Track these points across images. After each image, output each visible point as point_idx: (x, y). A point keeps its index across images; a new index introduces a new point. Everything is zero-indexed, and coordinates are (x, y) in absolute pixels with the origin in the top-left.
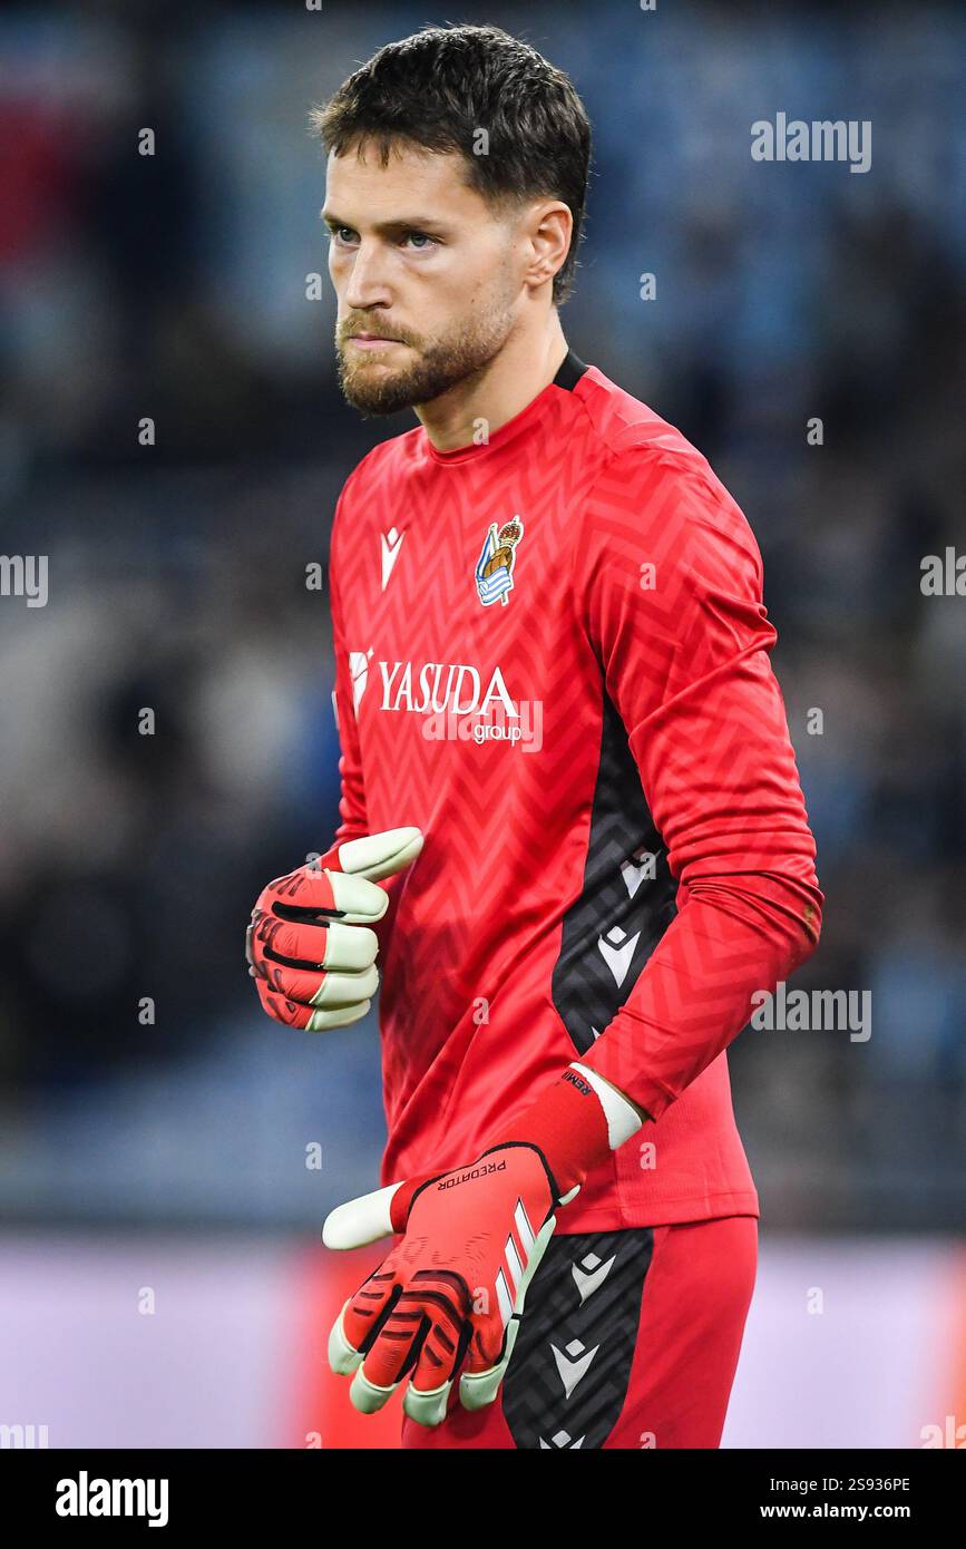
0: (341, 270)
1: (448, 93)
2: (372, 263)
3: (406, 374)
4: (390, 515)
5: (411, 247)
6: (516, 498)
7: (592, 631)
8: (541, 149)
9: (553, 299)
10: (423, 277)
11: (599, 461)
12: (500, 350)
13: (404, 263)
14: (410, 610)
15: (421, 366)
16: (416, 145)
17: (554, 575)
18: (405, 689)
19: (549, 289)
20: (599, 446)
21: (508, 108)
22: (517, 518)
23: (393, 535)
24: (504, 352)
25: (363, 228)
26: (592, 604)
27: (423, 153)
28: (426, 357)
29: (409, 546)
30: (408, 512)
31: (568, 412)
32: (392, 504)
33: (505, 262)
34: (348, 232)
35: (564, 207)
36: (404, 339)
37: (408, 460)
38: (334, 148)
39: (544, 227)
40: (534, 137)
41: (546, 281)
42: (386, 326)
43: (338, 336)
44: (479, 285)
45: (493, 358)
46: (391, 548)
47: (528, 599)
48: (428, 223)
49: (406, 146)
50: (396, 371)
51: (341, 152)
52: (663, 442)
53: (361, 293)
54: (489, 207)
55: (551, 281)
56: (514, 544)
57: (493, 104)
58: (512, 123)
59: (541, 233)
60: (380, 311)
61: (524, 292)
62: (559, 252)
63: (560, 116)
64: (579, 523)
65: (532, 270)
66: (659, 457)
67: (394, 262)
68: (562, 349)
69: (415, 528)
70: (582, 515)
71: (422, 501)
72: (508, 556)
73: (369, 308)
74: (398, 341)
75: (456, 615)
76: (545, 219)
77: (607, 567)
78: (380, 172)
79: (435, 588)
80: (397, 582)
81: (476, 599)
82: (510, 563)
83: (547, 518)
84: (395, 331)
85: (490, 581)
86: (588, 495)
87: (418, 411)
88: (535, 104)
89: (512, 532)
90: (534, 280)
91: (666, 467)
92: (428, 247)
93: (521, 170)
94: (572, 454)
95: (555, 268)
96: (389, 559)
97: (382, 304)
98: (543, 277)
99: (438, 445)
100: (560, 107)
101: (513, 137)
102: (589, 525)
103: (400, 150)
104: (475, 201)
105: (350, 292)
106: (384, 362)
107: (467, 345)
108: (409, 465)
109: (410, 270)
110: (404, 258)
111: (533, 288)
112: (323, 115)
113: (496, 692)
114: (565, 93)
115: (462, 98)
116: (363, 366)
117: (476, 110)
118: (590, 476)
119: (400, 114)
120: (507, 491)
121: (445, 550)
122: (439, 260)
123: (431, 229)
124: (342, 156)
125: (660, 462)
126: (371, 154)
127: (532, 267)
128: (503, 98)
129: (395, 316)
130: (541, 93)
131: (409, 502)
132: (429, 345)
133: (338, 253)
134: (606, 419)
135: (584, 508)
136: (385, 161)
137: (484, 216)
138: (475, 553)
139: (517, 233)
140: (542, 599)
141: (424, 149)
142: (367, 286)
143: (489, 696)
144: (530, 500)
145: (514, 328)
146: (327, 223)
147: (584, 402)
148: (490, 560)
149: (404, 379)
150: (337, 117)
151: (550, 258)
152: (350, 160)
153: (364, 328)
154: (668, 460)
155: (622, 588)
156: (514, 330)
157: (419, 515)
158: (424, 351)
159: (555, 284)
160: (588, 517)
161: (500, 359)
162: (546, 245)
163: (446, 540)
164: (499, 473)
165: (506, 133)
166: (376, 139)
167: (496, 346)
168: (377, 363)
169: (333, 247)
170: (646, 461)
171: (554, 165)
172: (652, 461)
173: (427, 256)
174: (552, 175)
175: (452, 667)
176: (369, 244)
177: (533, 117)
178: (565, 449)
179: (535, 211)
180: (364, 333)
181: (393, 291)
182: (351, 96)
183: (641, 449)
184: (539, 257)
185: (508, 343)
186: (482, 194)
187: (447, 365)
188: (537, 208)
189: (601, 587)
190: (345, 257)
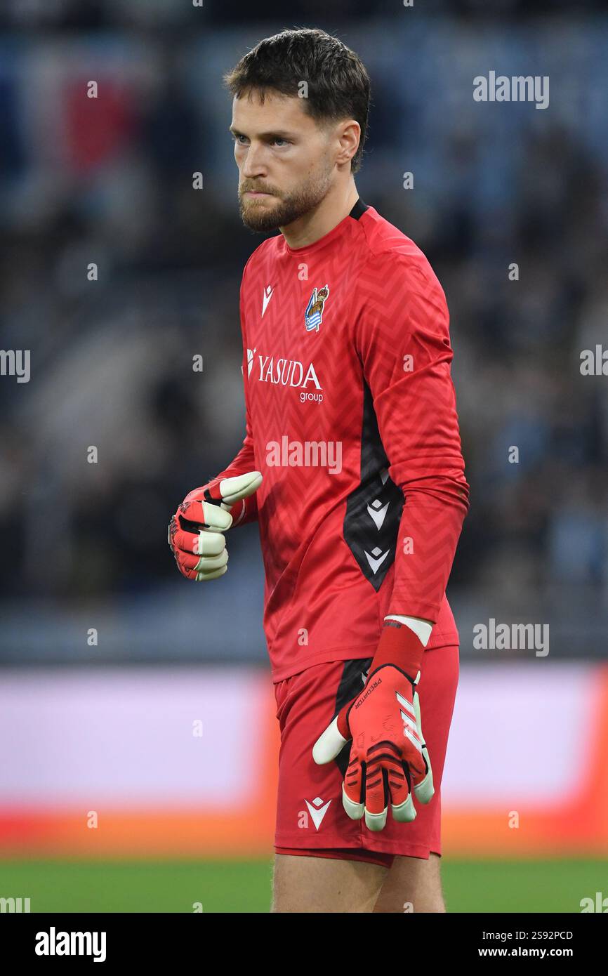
0: (240, 158)
1: (294, 65)
2: (256, 154)
3: (274, 211)
4: (269, 278)
5: (276, 146)
6: (327, 276)
7: (357, 346)
8: (344, 94)
9: (352, 170)
10: (283, 161)
11: (366, 258)
12: (324, 198)
13: (273, 153)
14: (274, 330)
15: (282, 206)
16: (279, 93)
17: (340, 317)
18: (270, 371)
19: (349, 164)
20: (367, 250)
21: (327, 73)
22: (327, 286)
23: (269, 290)
24: (325, 199)
25: (251, 136)
26: (357, 334)
27: (283, 97)
28: (285, 202)
29: (275, 297)
30: (277, 278)
31: (355, 231)
32: (271, 272)
33: (326, 152)
34: (243, 138)
35: (356, 123)
36: (272, 192)
37: (278, 251)
38: (236, 94)
39: (346, 134)
40: (340, 87)
41: (347, 162)
42: (264, 187)
43: (239, 191)
44: (312, 165)
45: (320, 202)
46: (267, 296)
47: (327, 329)
48: (285, 133)
49: (273, 94)
50: (270, 209)
51: (240, 96)
52: (400, 249)
53: (251, 170)
54: (317, 124)
55: (350, 162)
56: (324, 299)
57: (318, 70)
58: (328, 81)
59: (345, 137)
60: (261, 179)
61: (335, 169)
62: (353, 147)
63: (353, 76)
64: (354, 290)
65: (340, 156)
66: (396, 257)
67: (267, 153)
68: (355, 197)
69: (279, 287)
70: (355, 286)
71: (283, 272)
72: (321, 306)
73: (255, 177)
74: (270, 194)
75: (295, 334)
76: (347, 129)
77: (365, 314)
78: (260, 107)
79: (286, 320)
80: (269, 313)
81: (304, 327)
82: (321, 310)
83: (341, 289)
84: (269, 190)
85: (311, 318)
86: (358, 277)
87: (281, 229)
88: (340, 70)
89: (323, 293)
90: (341, 161)
91: (401, 263)
92: (284, 146)
93: (333, 104)
94: (354, 255)
95: (352, 155)
96: (266, 301)
97: (262, 175)
98: (346, 160)
99: (291, 246)
100: (353, 71)
101: (329, 88)
102: (358, 291)
103: (271, 97)
104: (309, 121)
105: (245, 168)
106: (263, 205)
107: (306, 195)
108: (278, 254)
109: (276, 157)
110: (273, 151)
111: (340, 166)
112: (230, 78)
113: (311, 376)
114: (356, 64)
115: (302, 68)
116: (252, 206)
117: (309, 74)
118: (361, 266)
119: (270, 77)
120: (323, 270)
121: (291, 300)
122: (292, 152)
123: (287, 136)
124: (240, 98)
125: (398, 260)
126: (255, 98)
127: (340, 154)
128: (324, 67)
129: (269, 181)
130: (343, 63)
131: (277, 273)
132: (286, 196)
133: (239, 149)
134: (373, 236)
135: (357, 282)
136: (262, 101)
137: (315, 129)
138: (306, 303)
139: (332, 137)
140: (334, 329)
141: (282, 95)
142: (254, 166)
143: (307, 378)
144: (334, 277)
145: (331, 186)
146: (233, 133)
147: (363, 227)
148: (312, 307)
149: (274, 213)
150: (237, 79)
151: (349, 149)
152: (245, 101)
153: (253, 188)
154: (401, 259)
155: (372, 326)
156: (331, 187)
157: (281, 281)
158: (284, 199)
159: (352, 163)
160: (357, 288)
161: (323, 202)
162: (347, 143)
163: (292, 295)
164: (321, 261)
165: (325, 85)
166: (258, 89)
167: (322, 196)
168: (260, 205)
169: (236, 145)
170: (390, 259)
171: (350, 101)
172: (393, 260)
173: (285, 151)
174: (350, 107)
175: (291, 362)
176: (255, 145)
177: (339, 77)
178: (352, 251)
179: (341, 126)
180: (253, 190)
181: (268, 168)
182: (245, 67)
183: (388, 253)
184: (344, 150)
185: (328, 195)
186: (314, 118)
187: (296, 206)
188: (342, 124)
189: (362, 325)
190: (243, 151)
